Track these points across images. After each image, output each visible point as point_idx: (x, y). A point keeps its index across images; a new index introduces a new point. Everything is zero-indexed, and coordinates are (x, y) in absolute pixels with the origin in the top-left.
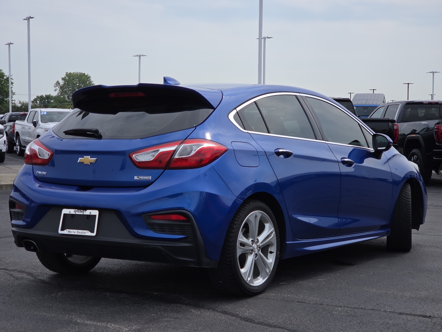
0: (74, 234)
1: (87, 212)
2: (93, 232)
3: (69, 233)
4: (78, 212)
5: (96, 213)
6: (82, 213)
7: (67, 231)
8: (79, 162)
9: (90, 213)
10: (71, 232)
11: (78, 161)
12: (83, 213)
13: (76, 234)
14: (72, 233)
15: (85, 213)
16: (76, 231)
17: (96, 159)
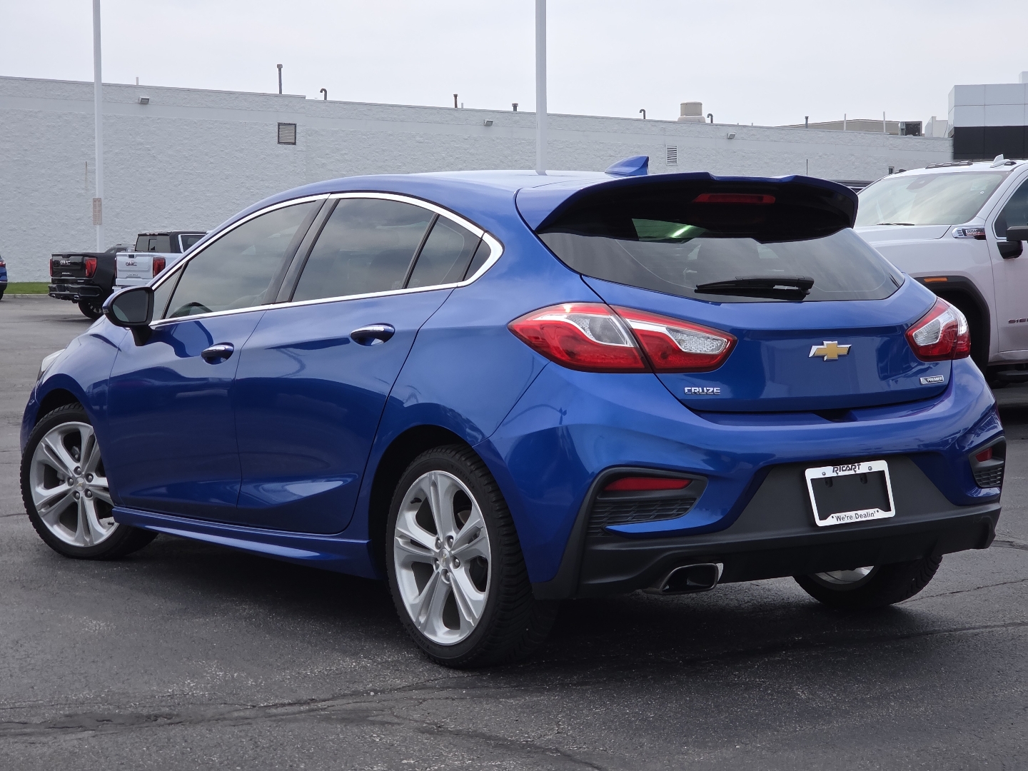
0: (849, 521)
1: (864, 468)
2: (888, 509)
3: (839, 522)
4: (843, 470)
5: (881, 465)
6: (852, 472)
7: (835, 518)
8: (814, 357)
9: (870, 468)
10: (843, 519)
11: (811, 355)
12: (855, 471)
13: (854, 520)
14: (846, 521)
15: (858, 472)
16: (853, 513)
17: (849, 346)
